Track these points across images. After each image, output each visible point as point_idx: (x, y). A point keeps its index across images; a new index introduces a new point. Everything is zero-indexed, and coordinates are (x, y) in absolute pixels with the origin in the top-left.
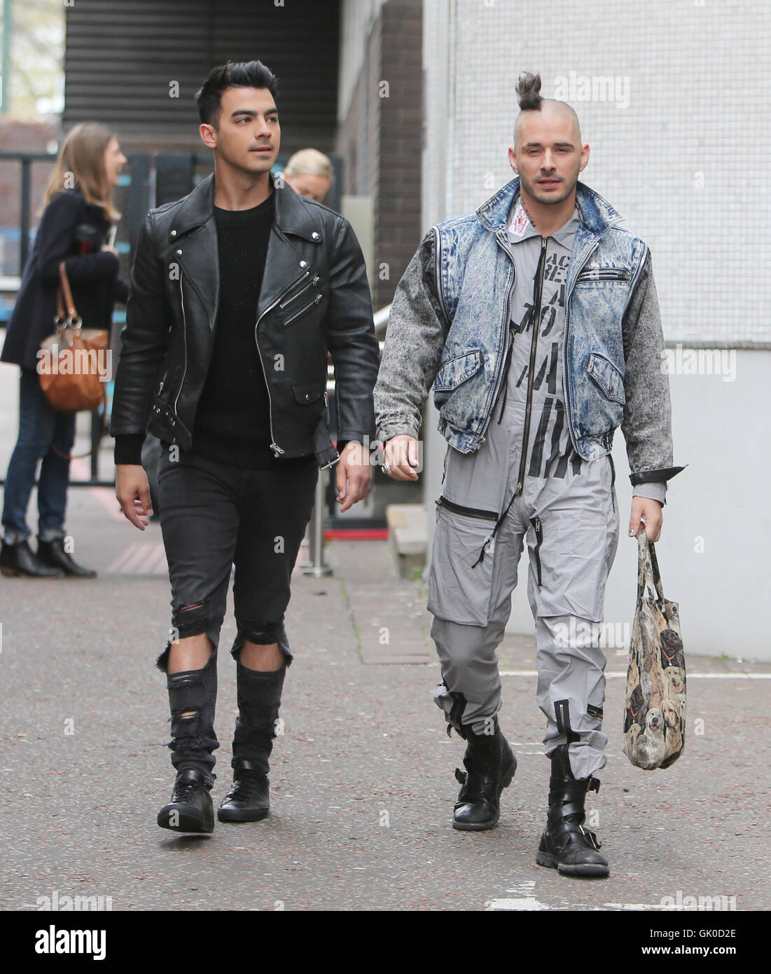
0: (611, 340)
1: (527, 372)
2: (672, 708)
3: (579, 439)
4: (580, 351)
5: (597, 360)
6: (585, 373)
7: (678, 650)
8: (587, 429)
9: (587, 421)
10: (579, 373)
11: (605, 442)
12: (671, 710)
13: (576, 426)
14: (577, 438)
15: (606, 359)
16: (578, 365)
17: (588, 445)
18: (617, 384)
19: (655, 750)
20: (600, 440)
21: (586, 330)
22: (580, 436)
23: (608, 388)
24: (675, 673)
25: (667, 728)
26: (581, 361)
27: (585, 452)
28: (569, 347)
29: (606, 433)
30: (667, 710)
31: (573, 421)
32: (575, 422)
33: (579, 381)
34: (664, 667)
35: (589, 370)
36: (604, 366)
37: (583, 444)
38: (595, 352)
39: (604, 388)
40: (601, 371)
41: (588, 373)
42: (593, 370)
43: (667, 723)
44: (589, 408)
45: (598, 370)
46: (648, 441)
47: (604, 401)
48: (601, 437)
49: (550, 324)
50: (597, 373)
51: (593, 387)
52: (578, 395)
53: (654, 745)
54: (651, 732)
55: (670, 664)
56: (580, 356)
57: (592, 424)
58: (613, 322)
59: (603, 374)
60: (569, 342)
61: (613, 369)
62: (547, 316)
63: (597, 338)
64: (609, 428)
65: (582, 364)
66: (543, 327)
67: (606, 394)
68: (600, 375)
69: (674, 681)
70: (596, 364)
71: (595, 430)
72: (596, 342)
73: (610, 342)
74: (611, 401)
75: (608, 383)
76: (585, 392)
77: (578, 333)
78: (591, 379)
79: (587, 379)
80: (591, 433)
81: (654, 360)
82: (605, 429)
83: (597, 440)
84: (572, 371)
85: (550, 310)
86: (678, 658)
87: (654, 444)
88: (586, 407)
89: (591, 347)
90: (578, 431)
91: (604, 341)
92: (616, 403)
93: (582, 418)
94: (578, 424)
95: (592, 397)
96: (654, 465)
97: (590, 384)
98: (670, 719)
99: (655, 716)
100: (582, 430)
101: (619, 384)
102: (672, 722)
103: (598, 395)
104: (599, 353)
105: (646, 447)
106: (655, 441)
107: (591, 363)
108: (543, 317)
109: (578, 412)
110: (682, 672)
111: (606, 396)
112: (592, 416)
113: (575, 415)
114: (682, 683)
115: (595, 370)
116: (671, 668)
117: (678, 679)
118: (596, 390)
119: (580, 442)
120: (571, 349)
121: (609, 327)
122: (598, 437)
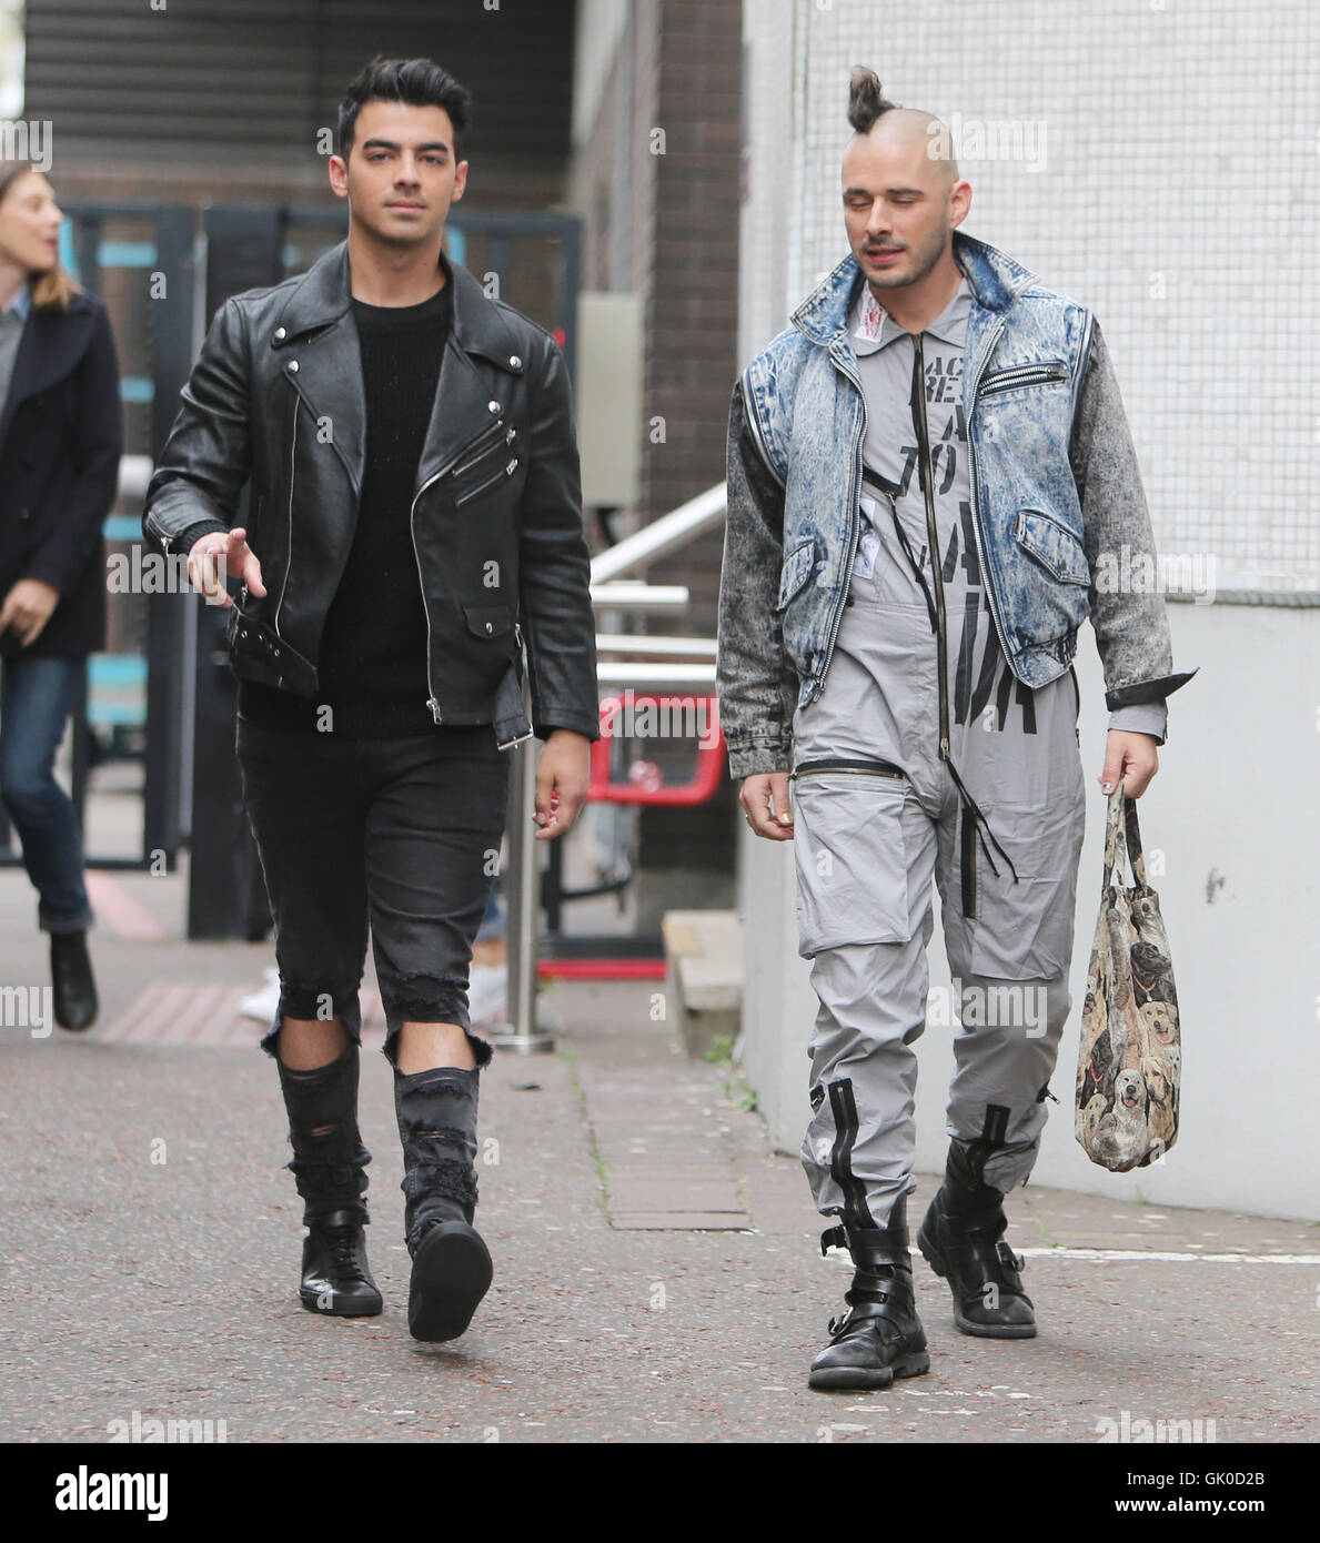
0: (1053, 481)
1: (928, 556)
2: (1158, 1069)
3: (1019, 654)
4: (1001, 510)
5: (1033, 520)
6: (1014, 544)
7: (1159, 974)
8: (1029, 635)
9: (1028, 622)
10: (1005, 546)
11: (1060, 652)
12: (1156, 1074)
13: (1010, 633)
14: (1014, 652)
15: (1047, 517)
16: (1000, 532)
17: (1032, 661)
18: (1071, 555)
19: (1130, 1139)
20: (1052, 650)
21: (1005, 473)
22: (1019, 648)
23: (1055, 563)
24: (1159, 1012)
25: (1151, 1103)
26: (1005, 525)
27: (1029, 674)
28: (981, 504)
29: (1062, 637)
30: (1150, 1074)
31: (1005, 625)
32: (1009, 627)
33: (1006, 558)
34: (1139, 1006)
35: (1020, 538)
36: (1045, 528)
37: (1025, 660)
38: (1027, 507)
39: (1048, 564)
40: (1040, 537)
41: (1018, 544)
42: (1025, 538)
43: (1151, 1094)
44: (1029, 601)
45: (1035, 537)
46: (1123, 636)
47: (1052, 585)
48: (1054, 646)
49: (950, 474)
50: (1033, 544)
51: (1030, 564)
52: (1007, 582)
53: (1130, 1131)
54: (1124, 1109)
55: (1149, 999)
56: (1002, 517)
57: (1037, 626)
58: (1050, 451)
59: (1043, 542)
60: (981, 497)
61: (1062, 530)
62: (942, 461)
63: (1029, 484)
64: (1065, 628)
65: (1008, 529)
66: (939, 479)
67: (1055, 575)
68: (1039, 544)
69: (1157, 1025)
70: (1030, 527)
71: (1042, 634)
72: (1027, 491)
73: (1051, 485)
74: (1064, 584)
75: (1055, 555)
76: (1018, 576)
77: (993, 480)
78: (1025, 552)
79: (1019, 553)
80: (1036, 641)
81: (1120, 502)
82: (1059, 630)
83: (1048, 650)
84: (993, 543)
85: (944, 450)
86: (1161, 987)
87: (1131, 642)
88: (1024, 600)
89: (1019, 501)
90: (1016, 640)
91: (1041, 486)
92: (1072, 587)
93: (1019, 618)
94: (1013, 629)
95: (1031, 582)
96: (1135, 675)
97: (1025, 561)
98: (1156, 1087)
99: (1130, 1083)
100: (1022, 638)
101: (1075, 555)
102: (1160, 1093)
103: (1040, 577)
104: (1034, 508)
105: (1121, 647)
106: (1134, 636)
107: (1022, 527)
108: (935, 464)
109: (1012, 610)
110: (1172, 1009)
111: (1053, 577)
112: (1035, 612)
113: (1007, 614)
114: (1172, 1028)
115: (1030, 536)
116: (1151, 1005)
117: (1165, 1021)
118: (1036, 570)
119: (1021, 658)
120: (987, 508)
121: (1043, 461)
122: (1050, 646)
